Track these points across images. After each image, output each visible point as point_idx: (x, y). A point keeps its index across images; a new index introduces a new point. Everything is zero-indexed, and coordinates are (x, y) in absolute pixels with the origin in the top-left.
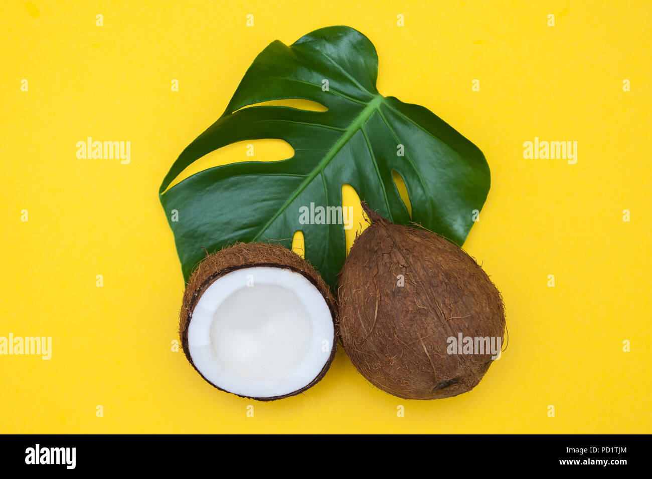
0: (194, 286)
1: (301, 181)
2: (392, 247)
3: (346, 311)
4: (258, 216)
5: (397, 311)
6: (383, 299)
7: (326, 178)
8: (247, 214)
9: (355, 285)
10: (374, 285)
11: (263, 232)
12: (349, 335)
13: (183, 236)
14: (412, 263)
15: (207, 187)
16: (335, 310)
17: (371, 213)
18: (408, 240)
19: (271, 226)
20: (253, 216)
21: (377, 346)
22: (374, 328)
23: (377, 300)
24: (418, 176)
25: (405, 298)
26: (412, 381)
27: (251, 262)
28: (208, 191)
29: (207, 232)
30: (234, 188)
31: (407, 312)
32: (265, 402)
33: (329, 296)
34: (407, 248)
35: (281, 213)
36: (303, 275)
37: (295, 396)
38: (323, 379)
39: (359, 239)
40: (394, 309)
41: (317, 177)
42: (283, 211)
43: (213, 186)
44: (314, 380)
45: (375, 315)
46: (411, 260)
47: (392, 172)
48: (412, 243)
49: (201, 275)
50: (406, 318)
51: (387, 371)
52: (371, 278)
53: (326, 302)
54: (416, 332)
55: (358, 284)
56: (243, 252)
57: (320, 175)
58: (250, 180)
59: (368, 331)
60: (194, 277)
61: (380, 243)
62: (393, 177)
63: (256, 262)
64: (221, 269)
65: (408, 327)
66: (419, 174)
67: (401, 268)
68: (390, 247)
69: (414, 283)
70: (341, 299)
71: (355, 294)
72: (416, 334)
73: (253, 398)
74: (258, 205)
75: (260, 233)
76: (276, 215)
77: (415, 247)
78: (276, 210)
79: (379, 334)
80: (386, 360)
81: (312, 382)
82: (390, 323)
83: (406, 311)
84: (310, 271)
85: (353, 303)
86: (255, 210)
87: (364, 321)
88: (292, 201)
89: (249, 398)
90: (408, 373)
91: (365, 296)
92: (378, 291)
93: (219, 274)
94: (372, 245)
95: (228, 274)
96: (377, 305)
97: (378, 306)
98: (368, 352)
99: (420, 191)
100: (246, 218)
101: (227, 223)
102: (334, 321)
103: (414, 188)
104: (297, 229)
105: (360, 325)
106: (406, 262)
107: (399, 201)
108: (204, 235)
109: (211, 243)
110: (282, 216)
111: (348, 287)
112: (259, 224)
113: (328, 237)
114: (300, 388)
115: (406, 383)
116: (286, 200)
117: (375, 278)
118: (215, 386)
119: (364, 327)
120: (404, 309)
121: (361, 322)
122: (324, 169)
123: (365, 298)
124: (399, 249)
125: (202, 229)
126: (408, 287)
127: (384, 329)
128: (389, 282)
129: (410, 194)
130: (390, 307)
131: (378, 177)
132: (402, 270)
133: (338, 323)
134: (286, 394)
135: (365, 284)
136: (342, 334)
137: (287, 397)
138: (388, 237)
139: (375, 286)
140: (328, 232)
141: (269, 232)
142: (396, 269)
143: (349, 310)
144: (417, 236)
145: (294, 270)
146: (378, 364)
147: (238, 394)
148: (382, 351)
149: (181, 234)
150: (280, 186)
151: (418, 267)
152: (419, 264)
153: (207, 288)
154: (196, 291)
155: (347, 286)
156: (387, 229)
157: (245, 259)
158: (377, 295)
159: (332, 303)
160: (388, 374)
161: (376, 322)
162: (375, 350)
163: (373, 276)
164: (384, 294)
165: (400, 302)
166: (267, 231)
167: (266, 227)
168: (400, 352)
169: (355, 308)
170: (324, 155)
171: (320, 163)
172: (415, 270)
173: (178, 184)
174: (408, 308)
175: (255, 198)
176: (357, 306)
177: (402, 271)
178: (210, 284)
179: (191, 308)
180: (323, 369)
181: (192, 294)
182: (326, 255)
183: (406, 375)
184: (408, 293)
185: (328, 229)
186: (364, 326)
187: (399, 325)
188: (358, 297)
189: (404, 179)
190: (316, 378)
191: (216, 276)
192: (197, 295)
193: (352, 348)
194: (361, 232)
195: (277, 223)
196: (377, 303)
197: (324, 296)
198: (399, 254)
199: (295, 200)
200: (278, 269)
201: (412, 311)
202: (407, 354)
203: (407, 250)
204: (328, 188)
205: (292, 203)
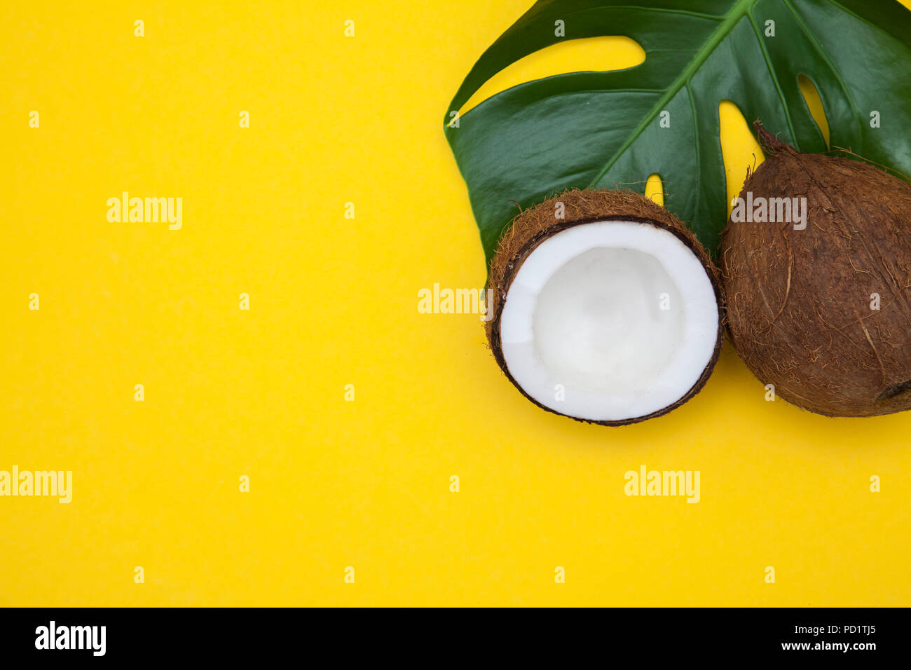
0: (507, 255)
1: (657, 99)
2: (808, 184)
3: (738, 285)
4: (594, 154)
5: (822, 278)
6: (798, 261)
7: (694, 93)
8: (576, 152)
9: (753, 245)
10: (783, 242)
11: (600, 178)
12: (744, 320)
13: (480, 189)
14: (843, 206)
15: (514, 113)
16: (720, 284)
17: (770, 139)
18: (833, 173)
19: (611, 169)
20: (585, 155)
21: (790, 334)
22: (786, 306)
23: (790, 264)
24: (838, 82)
25: (834, 258)
26: (846, 386)
27: (593, 215)
28: (516, 119)
29: (516, 181)
30: (556, 114)
31: (838, 279)
32: (614, 428)
33: (711, 265)
34: (832, 184)
35: (627, 147)
36: (671, 232)
37: (660, 418)
38: (702, 390)
39: (751, 178)
40: (816, 276)
41: (681, 90)
42: (630, 145)
43: (523, 112)
44: (689, 392)
45: (787, 286)
46: (841, 202)
47: (797, 78)
48: (839, 177)
49: (517, 237)
50: (836, 289)
51: (805, 371)
52: (779, 232)
53: (707, 273)
54: (852, 309)
55: (756, 242)
56: (580, 202)
57: (684, 89)
58: (578, 101)
59: (776, 312)
60: (505, 243)
61: (790, 179)
62: (799, 86)
63: (601, 215)
64: (548, 226)
65: (841, 303)
66: (839, 79)
67: (826, 214)
68: (806, 185)
69: (848, 235)
70: (729, 267)
71: (752, 258)
72: (853, 312)
73: (597, 422)
74: (592, 138)
75: (596, 179)
76: (620, 151)
77: (844, 182)
78: (619, 145)
79: (794, 316)
80: (804, 354)
81: (686, 395)
82: (812, 297)
83: (836, 278)
84: (681, 227)
85: (749, 272)
86: (587, 145)
87: (769, 298)
88: (643, 129)
89: (590, 422)
90: (839, 373)
91: (768, 259)
92: (790, 250)
93: (545, 234)
94: (777, 183)
95: (559, 233)
96: (790, 271)
97: (792, 274)
98: (775, 345)
99: (841, 105)
100: (573, 158)
101: (546, 167)
102: (718, 302)
103: (832, 101)
104: (651, 172)
105: (763, 303)
106: (833, 205)
107: (809, 121)
108: (511, 185)
109: (522, 197)
110: (628, 152)
111: (741, 247)
112: (593, 167)
113: (699, 182)
114: (668, 404)
115: (836, 389)
116: (633, 128)
117: (784, 232)
118: (539, 405)
119: (768, 307)
120: (833, 275)
121: (765, 298)
122: (691, 79)
123: (769, 263)
124: (821, 186)
125: (510, 177)
126: (839, 242)
127: (802, 306)
128: (808, 235)
129: (826, 109)
130: (810, 274)
131: (776, 87)
132: (828, 217)
133: (725, 305)
134: (646, 414)
135: (768, 242)
136: (732, 320)
137: (647, 419)
138: (801, 170)
139: (786, 244)
140: (699, 174)
141: (610, 179)
142: (817, 216)
143: (745, 284)
144: (846, 166)
145: (658, 224)
146: (792, 362)
147: (574, 416)
148: (798, 340)
149: (478, 185)
150: (624, 107)
151: (853, 211)
152: (854, 207)
153: (528, 256)
154: (510, 260)
155: (738, 248)
156: (798, 159)
157: (584, 210)
158: (789, 256)
159: (716, 275)
160: (807, 377)
161: (788, 297)
162: (787, 340)
163: (782, 228)
164: (801, 254)
165: (826, 265)
166: (606, 177)
167: (603, 170)
168: (828, 340)
169: (753, 280)
170: (691, 59)
171: (684, 71)
172: (848, 215)
173: (471, 110)
174: (839, 273)
175: (586, 128)
176: (756, 275)
177: (827, 219)
178: (533, 250)
179: (504, 286)
180: (702, 375)
181: (505, 267)
182: (696, 210)
183: (837, 377)
184: (838, 251)
185: (699, 169)
186: (770, 305)
187: (825, 300)
188: (758, 261)
189: (817, 87)
190: (691, 390)
191: (540, 237)
192: (512, 267)
193: (748, 340)
194: (754, 169)
195: (621, 163)
196: (790, 268)
197: (704, 264)
198: (822, 193)
199: (647, 129)
200: (634, 223)
201: (845, 278)
202: (839, 343)
203: (833, 187)
204: (697, 109)
205: (643, 133)
